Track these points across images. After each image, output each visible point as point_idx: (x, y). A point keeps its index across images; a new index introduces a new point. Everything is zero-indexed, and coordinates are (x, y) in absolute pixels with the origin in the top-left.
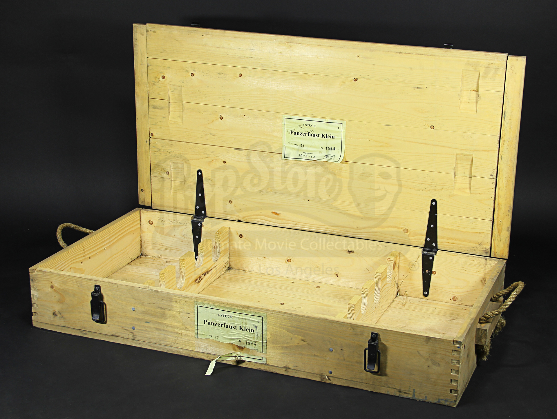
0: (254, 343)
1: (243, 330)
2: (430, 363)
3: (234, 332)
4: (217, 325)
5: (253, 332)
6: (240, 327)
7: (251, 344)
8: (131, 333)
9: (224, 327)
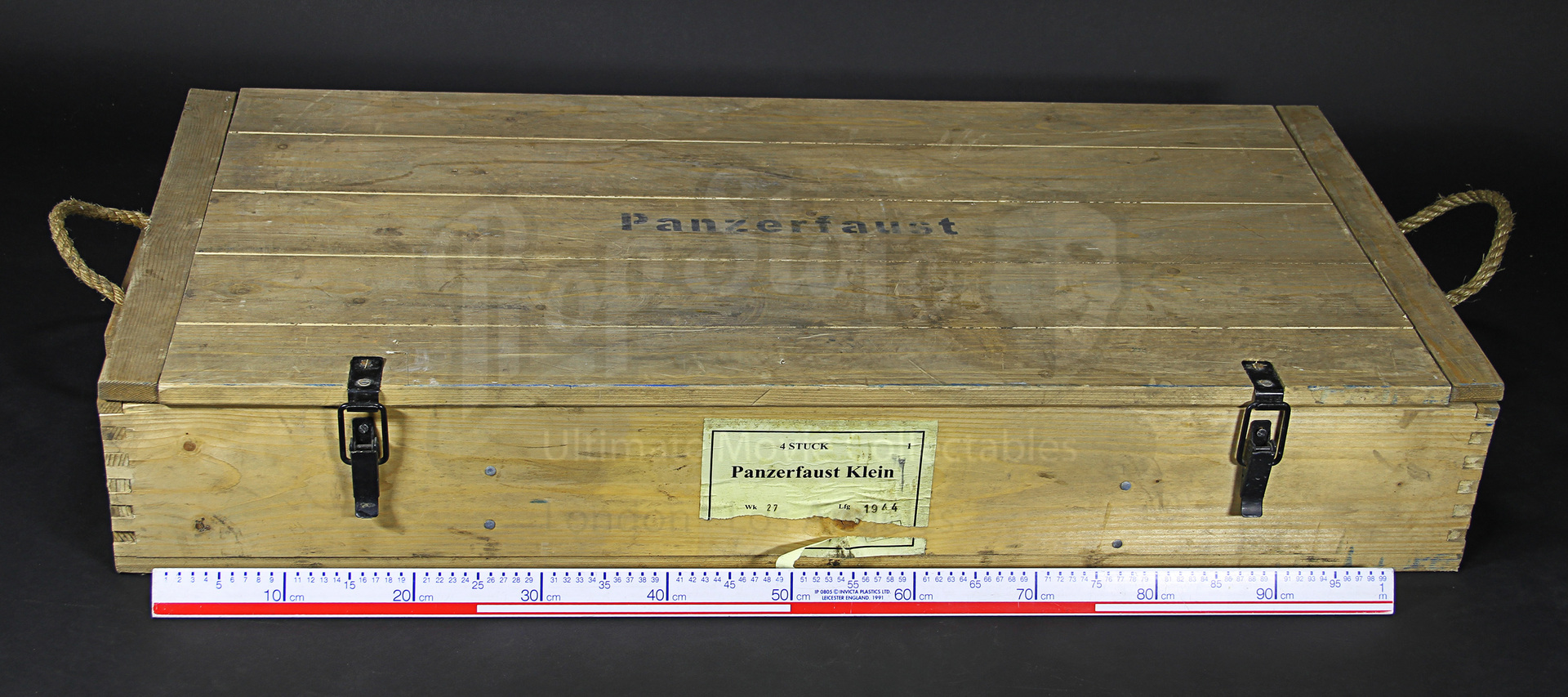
0: (890, 505)
1: (857, 476)
2: (1404, 475)
3: (828, 487)
4: (775, 473)
5: (891, 476)
6: (850, 468)
7: (879, 509)
8: (482, 538)
9: (798, 476)
